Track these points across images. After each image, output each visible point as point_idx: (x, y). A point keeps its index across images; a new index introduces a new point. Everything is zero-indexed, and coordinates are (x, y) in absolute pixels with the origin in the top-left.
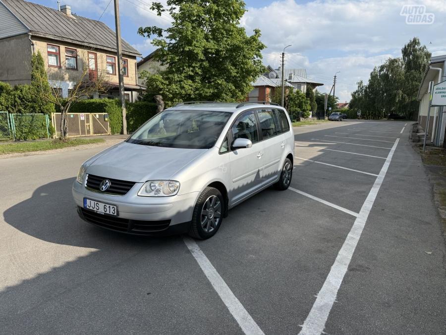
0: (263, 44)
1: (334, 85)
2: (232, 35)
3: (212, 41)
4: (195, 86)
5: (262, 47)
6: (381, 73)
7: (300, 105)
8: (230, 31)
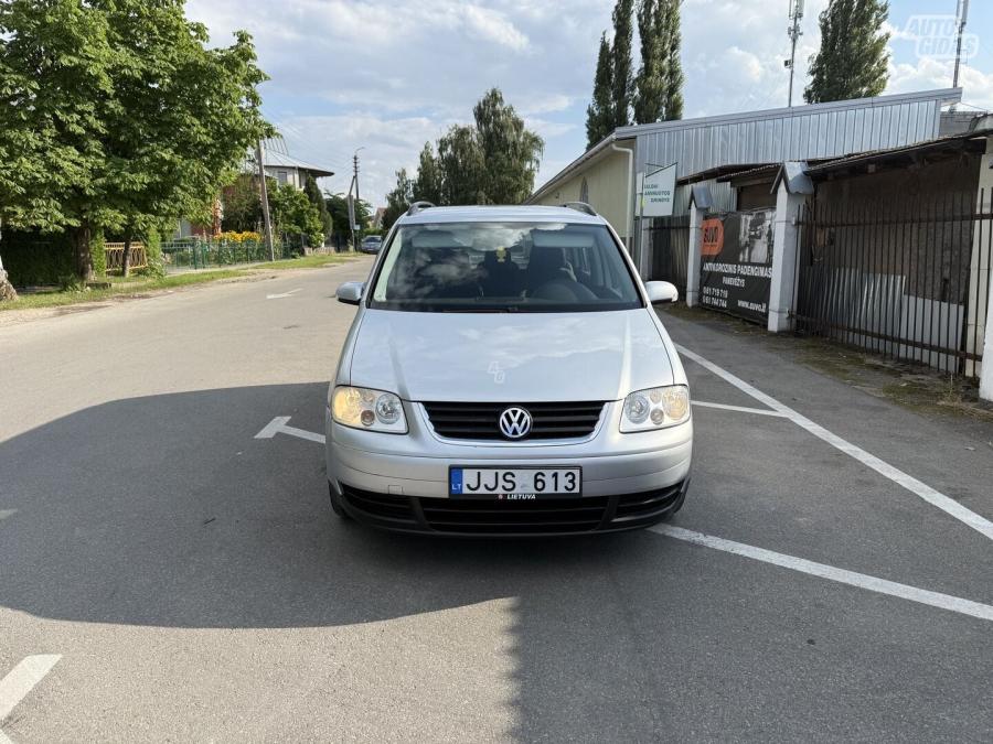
0: (258, 71)
1: (355, 177)
2: (176, 37)
3: (122, 49)
4: (89, 165)
5: (256, 77)
6: (444, 154)
7: (299, 221)
8: (169, 27)
